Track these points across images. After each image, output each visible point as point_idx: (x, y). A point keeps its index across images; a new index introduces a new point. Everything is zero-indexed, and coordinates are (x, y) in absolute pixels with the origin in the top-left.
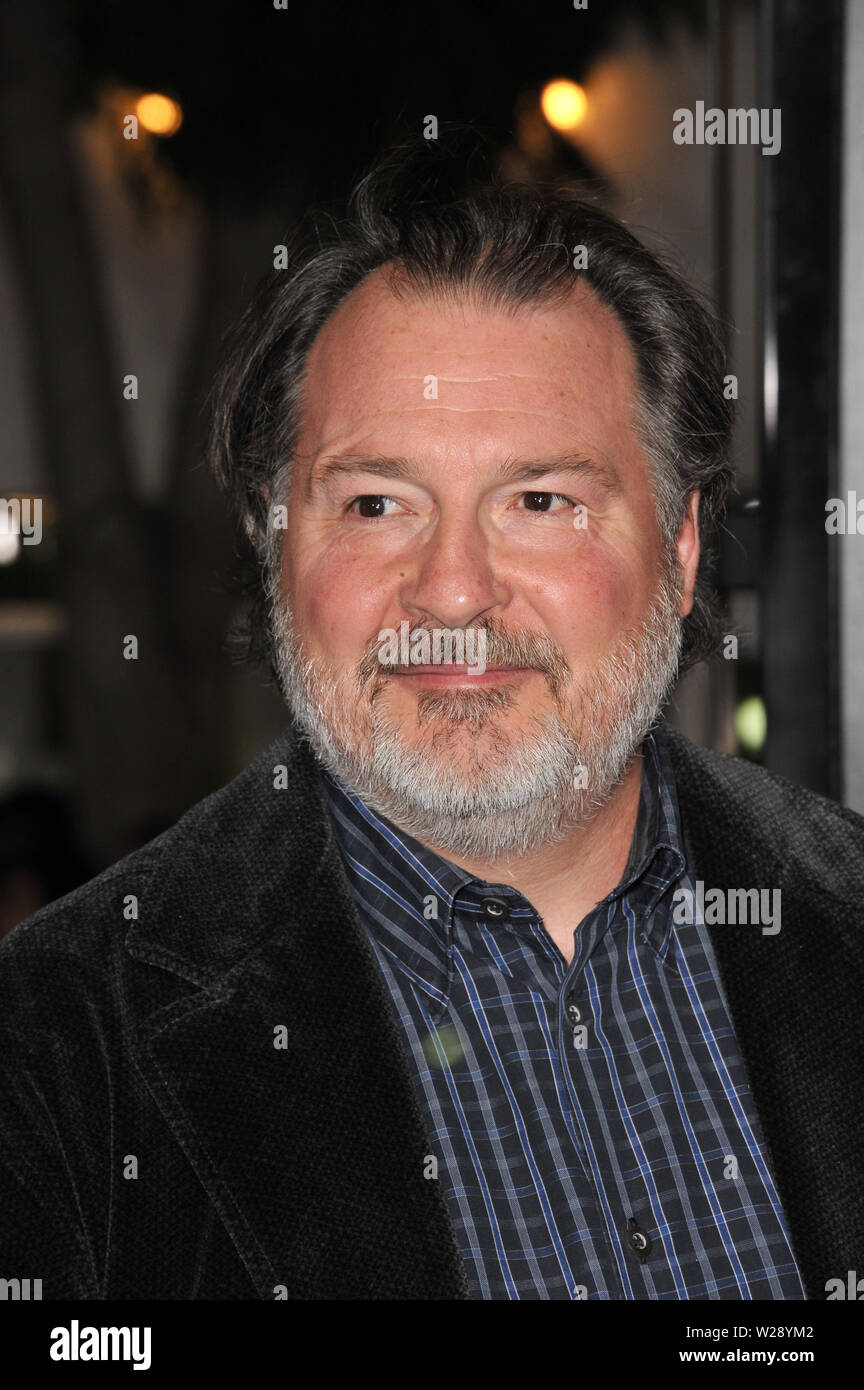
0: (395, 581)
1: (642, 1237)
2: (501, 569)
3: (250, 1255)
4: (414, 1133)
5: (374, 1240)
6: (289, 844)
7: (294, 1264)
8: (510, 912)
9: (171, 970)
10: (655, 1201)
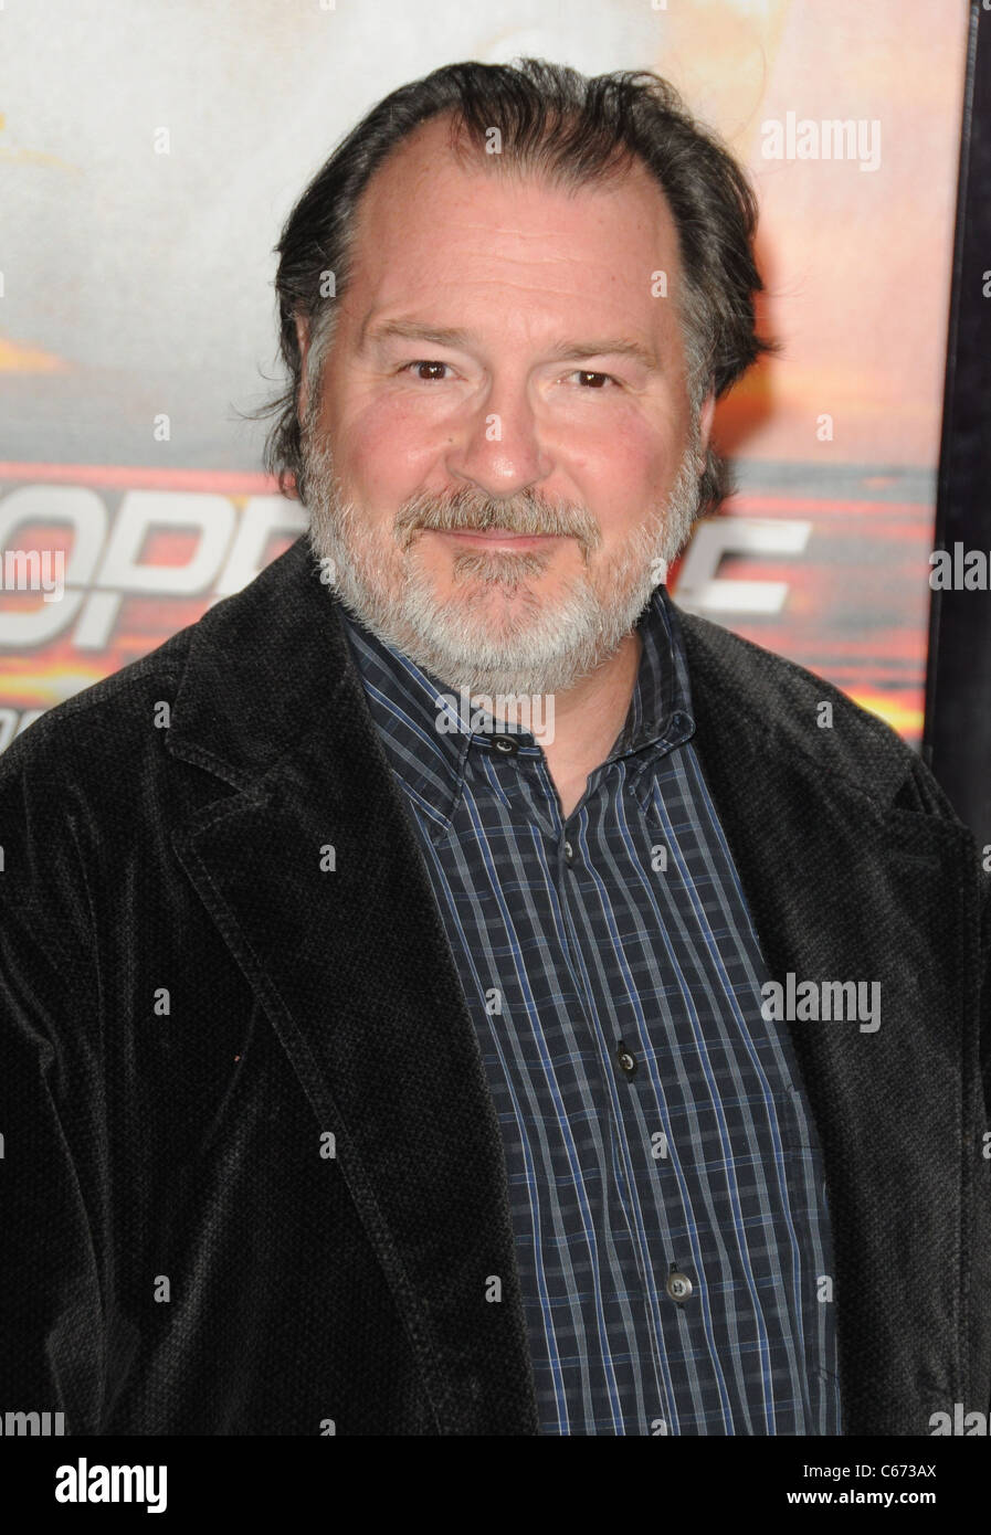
0: (442, 445)
1: (629, 1058)
2: (546, 442)
3: (293, 1045)
4: (438, 942)
5: (405, 1038)
6: (313, 656)
7: (333, 1056)
8: (518, 749)
9: (209, 769)
10: (642, 1026)
